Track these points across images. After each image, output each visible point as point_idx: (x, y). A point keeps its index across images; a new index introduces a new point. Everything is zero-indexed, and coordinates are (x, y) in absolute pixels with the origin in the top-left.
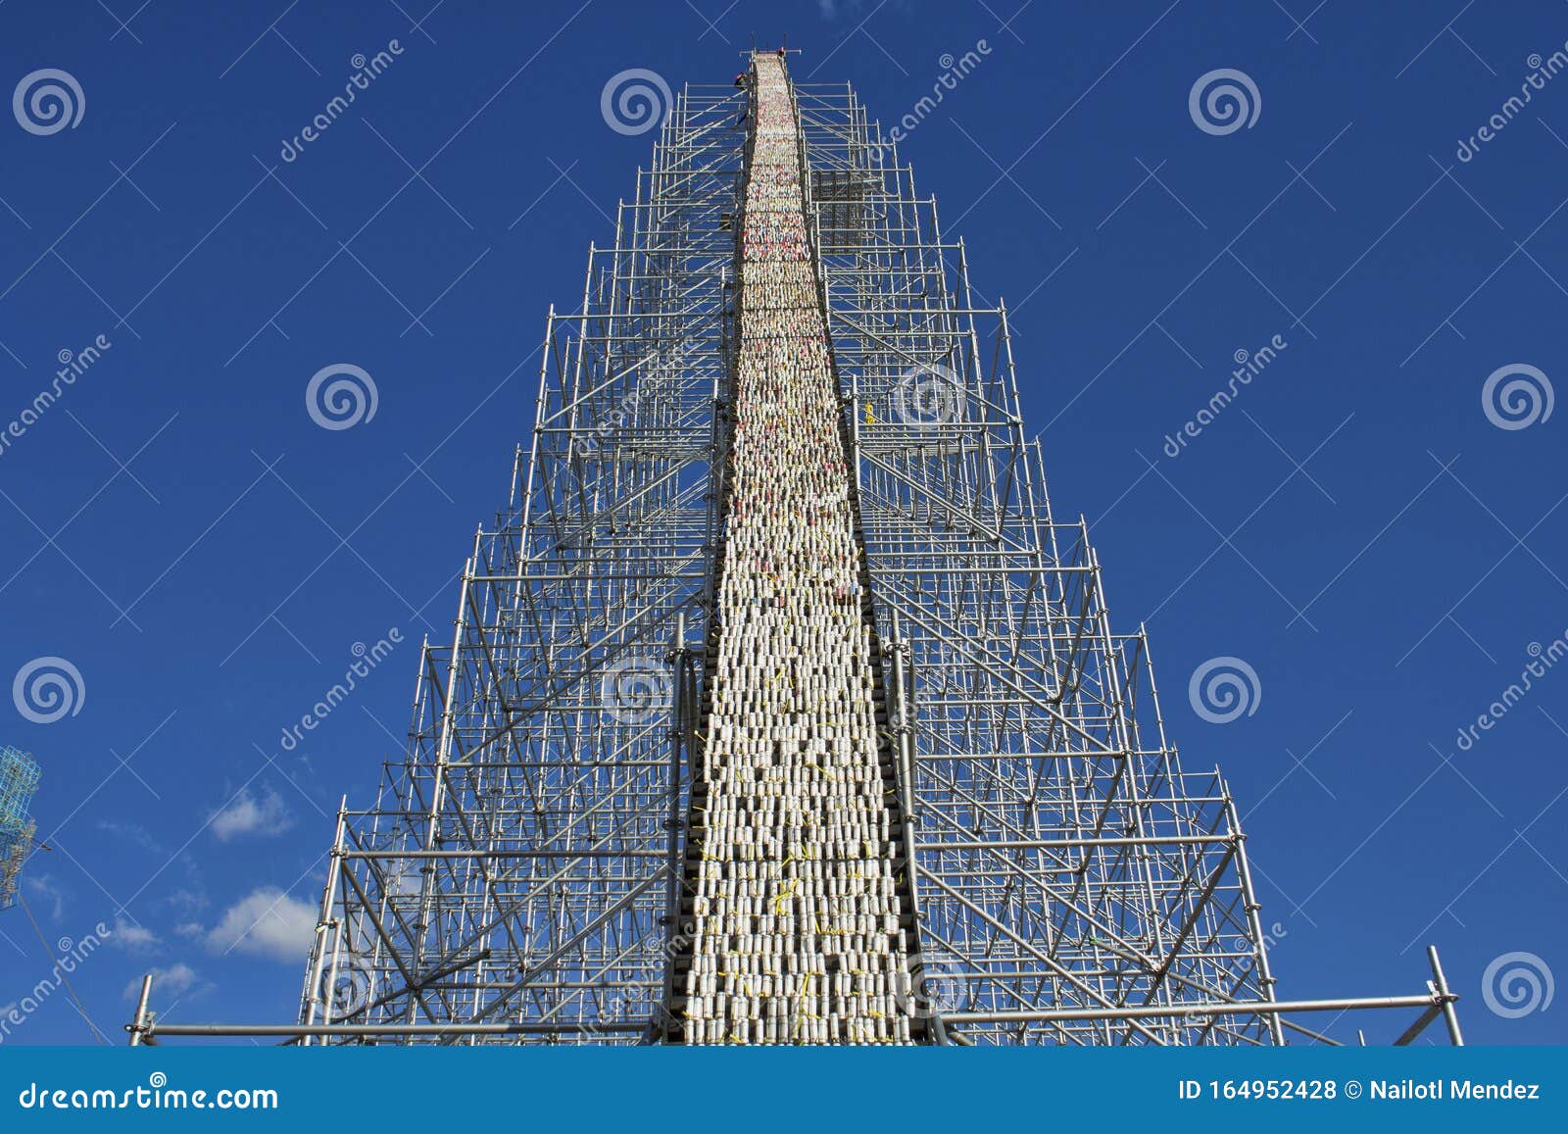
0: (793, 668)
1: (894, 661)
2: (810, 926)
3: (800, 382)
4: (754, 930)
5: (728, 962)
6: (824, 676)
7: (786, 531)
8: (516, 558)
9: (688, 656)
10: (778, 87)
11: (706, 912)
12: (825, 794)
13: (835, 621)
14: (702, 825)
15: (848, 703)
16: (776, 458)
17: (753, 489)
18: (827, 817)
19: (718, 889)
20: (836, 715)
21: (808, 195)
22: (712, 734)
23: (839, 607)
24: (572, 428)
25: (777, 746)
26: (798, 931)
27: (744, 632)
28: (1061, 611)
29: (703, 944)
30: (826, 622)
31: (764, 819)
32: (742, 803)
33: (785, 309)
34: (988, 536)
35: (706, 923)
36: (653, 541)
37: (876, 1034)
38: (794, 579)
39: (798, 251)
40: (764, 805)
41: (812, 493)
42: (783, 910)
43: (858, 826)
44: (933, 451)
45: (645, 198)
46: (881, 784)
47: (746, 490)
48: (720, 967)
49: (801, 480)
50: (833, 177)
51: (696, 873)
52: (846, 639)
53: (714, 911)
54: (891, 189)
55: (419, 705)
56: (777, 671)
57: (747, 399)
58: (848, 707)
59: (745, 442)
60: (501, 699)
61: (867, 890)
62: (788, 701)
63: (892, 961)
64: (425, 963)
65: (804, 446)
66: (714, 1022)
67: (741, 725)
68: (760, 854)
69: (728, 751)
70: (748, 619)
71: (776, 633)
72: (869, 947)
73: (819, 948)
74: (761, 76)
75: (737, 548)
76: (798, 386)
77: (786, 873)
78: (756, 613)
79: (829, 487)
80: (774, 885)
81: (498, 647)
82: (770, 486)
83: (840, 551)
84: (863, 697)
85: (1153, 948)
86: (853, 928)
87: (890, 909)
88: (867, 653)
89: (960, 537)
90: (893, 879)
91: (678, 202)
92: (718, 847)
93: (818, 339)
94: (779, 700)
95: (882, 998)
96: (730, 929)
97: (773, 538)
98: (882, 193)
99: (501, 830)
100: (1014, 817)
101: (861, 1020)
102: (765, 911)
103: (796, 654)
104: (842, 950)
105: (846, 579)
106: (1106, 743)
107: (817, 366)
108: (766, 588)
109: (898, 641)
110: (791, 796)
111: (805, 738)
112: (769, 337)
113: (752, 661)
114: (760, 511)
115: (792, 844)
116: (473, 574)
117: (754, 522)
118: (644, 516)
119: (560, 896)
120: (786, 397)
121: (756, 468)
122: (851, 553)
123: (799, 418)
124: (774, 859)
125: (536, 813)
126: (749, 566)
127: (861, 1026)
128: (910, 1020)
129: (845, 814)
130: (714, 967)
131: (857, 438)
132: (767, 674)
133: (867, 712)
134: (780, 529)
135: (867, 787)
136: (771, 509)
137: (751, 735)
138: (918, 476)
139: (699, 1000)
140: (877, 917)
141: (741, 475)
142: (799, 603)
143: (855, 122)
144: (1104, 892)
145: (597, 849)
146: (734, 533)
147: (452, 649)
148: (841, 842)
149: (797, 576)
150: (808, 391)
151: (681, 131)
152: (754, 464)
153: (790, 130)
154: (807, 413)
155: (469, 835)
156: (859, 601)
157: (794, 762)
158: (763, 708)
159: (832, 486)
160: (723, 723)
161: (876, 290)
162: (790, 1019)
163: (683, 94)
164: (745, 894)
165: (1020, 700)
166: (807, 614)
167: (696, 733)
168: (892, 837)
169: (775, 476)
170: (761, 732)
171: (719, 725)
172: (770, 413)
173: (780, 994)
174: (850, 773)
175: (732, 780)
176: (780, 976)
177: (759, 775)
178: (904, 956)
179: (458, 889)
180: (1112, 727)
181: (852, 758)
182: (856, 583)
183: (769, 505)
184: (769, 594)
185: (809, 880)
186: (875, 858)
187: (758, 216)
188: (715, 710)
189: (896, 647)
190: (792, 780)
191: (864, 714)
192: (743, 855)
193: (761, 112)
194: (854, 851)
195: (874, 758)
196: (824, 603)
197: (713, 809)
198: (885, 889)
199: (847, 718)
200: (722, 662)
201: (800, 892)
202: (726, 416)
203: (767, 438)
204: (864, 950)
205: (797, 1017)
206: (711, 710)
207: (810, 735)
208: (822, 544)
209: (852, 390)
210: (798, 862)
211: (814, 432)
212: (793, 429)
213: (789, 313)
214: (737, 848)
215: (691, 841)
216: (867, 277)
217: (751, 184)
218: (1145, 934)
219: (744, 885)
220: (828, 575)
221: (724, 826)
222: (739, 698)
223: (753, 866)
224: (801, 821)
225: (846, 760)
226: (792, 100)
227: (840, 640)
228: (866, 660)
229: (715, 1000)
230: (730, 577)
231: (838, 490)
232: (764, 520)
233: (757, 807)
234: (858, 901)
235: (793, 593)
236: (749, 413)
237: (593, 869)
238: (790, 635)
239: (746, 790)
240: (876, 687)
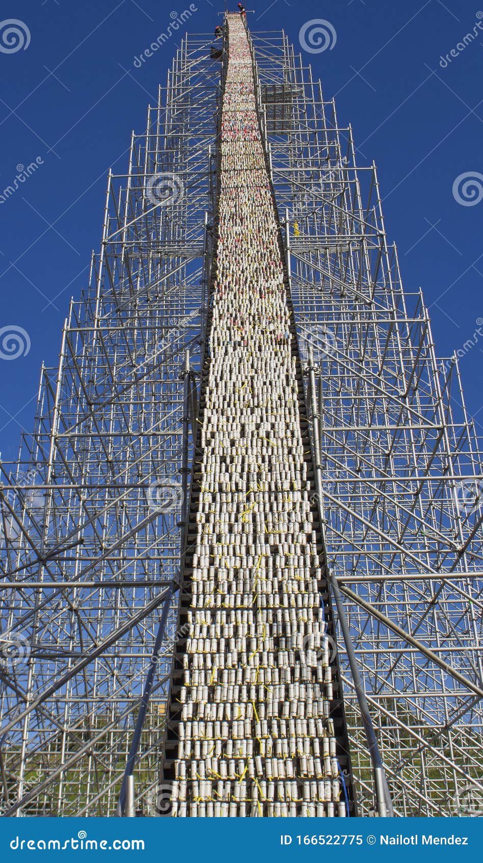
0: (252, 382)
1: (310, 377)
2: (262, 529)
3: (255, 214)
4: (231, 531)
5: (216, 549)
6: (270, 386)
7: (248, 302)
8: (93, 316)
9: (192, 375)
10: (241, 34)
11: (203, 521)
12: (270, 454)
13: (276, 354)
14: (201, 472)
15: (283, 401)
16: (242, 259)
17: (228, 278)
18: (271, 468)
19: (210, 508)
20: (277, 408)
21: (260, 100)
22: (206, 420)
23: (278, 346)
24: (124, 241)
25: (243, 426)
26: (255, 531)
27: (224, 361)
28: (408, 343)
29: (202, 539)
30: (271, 355)
31: (236, 468)
32: (223, 459)
33: (246, 170)
34: (365, 301)
35: (203, 528)
36: (172, 306)
37: (299, 588)
38: (252, 330)
39: (254, 135)
40: (236, 460)
41: (262, 279)
42: (247, 520)
43: (289, 472)
44: (333, 250)
45: (164, 104)
46: (302, 448)
47: (224, 278)
48: (212, 552)
49: (256, 271)
50: (274, 88)
51: (198, 499)
52: (282, 365)
53: (208, 520)
54: (308, 95)
55: (41, 401)
56: (243, 384)
57: (224, 224)
58: (283, 404)
59: (224, 250)
60: (86, 398)
61: (294, 508)
62: (249, 401)
63: (308, 548)
64: (47, 545)
65: (258, 252)
66: (208, 583)
67: (222, 414)
68: (234, 488)
69: (215, 430)
70: (226, 353)
71: (242, 362)
72: (295, 540)
73: (267, 541)
74: (231, 28)
75: (219, 312)
76: (254, 216)
77: (248, 499)
78: (230, 350)
79: (272, 276)
80: (242, 506)
81: (84, 368)
82: (238, 276)
83: (279, 313)
84: (292, 398)
85: (458, 536)
86: (286, 530)
87: (307, 519)
88: (295, 372)
89: (349, 301)
90: (309, 503)
91: (182, 106)
92: (210, 484)
93: (265, 188)
94: (244, 400)
95: (303, 569)
96: (217, 531)
97: (240, 306)
98: (302, 97)
99: (88, 471)
100: (380, 461)
101: (290, 581)
102: (236, 520)
103: (253, 374)
104: (280, 542)
105: (282, 329)
106: (433, 421)
107: (265, 204)
108: (236, 335)
109: (312, 365)
110: (251, 455)
111: (259, 422)
112: (237, 187)
113: (229, 378)
114: (232, 290)
115: (252, 482)
116: (69, 327)
117: (229, 297)
118: (167, 290)
119: (122, 508)
120: (247, 223)
121: (230, 265)
122: (285, 314)
123: (255, 235)
124: (242, 491)
125: (107, 461)
126: (227, 322)
127: (290, 585)
128: (318, 581)
129: (282, 465)
130: (208, 552)
131: (288, 246)
132: (237, 385)
133: (294, 407)
134: (244, 300)
135: (294, 450)
136: (239, 289)
137: (228, 421)
138: (324, 265)
139: (200, 570)
140: (300, 524)
141: (221, 270)
142: (255, 344)
143: (287, 55)
144: (431, 504)
145: (142, 483)
146: (217, 303)
147: (58, 369)
148: (279, 481)
149: (254, 328)
150: (260, 218)
151: (184, 62)
152: (229, 262)
153: (248, 61)
154: (259, 232)
155: (70, 474)
156: (290, 343)
157: (253, 436)
158: (235, 405)
159: (274, 276)
160: (212, 414)
161: (300, 156)
162: (251, 581)
163: (184, 40)
164: (225, 511)
165: (383, 396)
166: (260, 350)
167: (197, 419)
168: (308, 479)
169: (241, 269)
170: (234, 419)
171: (210, 415)
172: (238, 233)
173: (245, 567)
174: (285, 442)
175: (218, 446)
176: (245, 557)
177: (233, 443)
178: (315, 546)
179: (65, 504)
180: (437, 410)
181: (286, 433)
182: (288, 332)
183: (237, 287)
184: (238, 339)
185: (261, 503)
186: (299, 490)
187: (230, 114)
188: (208, 406)
189: (311, 369)
190: (251, 446)
191: (293, 408)
192: (224, 489)
193: (231, 50)
194: (287, 486)
195: (298, 433)
196: (270, 344)
197: (207, 463)
198: (304, 507)
199: (283, 411)
200: (211, 378)
201: (256, 509)
202: (212, 233)
203: (236, 247)
204: (293, 542)
205: (254, 580)
206: (205, 406)
207: (262, 420)
208: (268, 309)
209: (285, 218)
210: (255, 493)
211: (263, 243)
212: (251, 242)
213: (248, 172)
214: (220, 485)
215: (194, 481)
216: (294, 149)
217: (226, 95)
218: (454, 528)
219: (225, 506)
220: (272, 327)
221: (213, 473)
222: (221, 399)
223: (230, 495)
224: (257, 470)
225: (282, 435)
226: (249, 42)
227: (279, 365)
228: (294, 377)
229: (209, 570)
230: (215, 329)
231: (277, 277)
232: (235, 295)
233: (232, 462)
234: (289, 514)
235: (252, 338)
236: (226, 233)
237: (141, 492)
238: (251, 362)
239: (225, 452)
240: (299, 392)
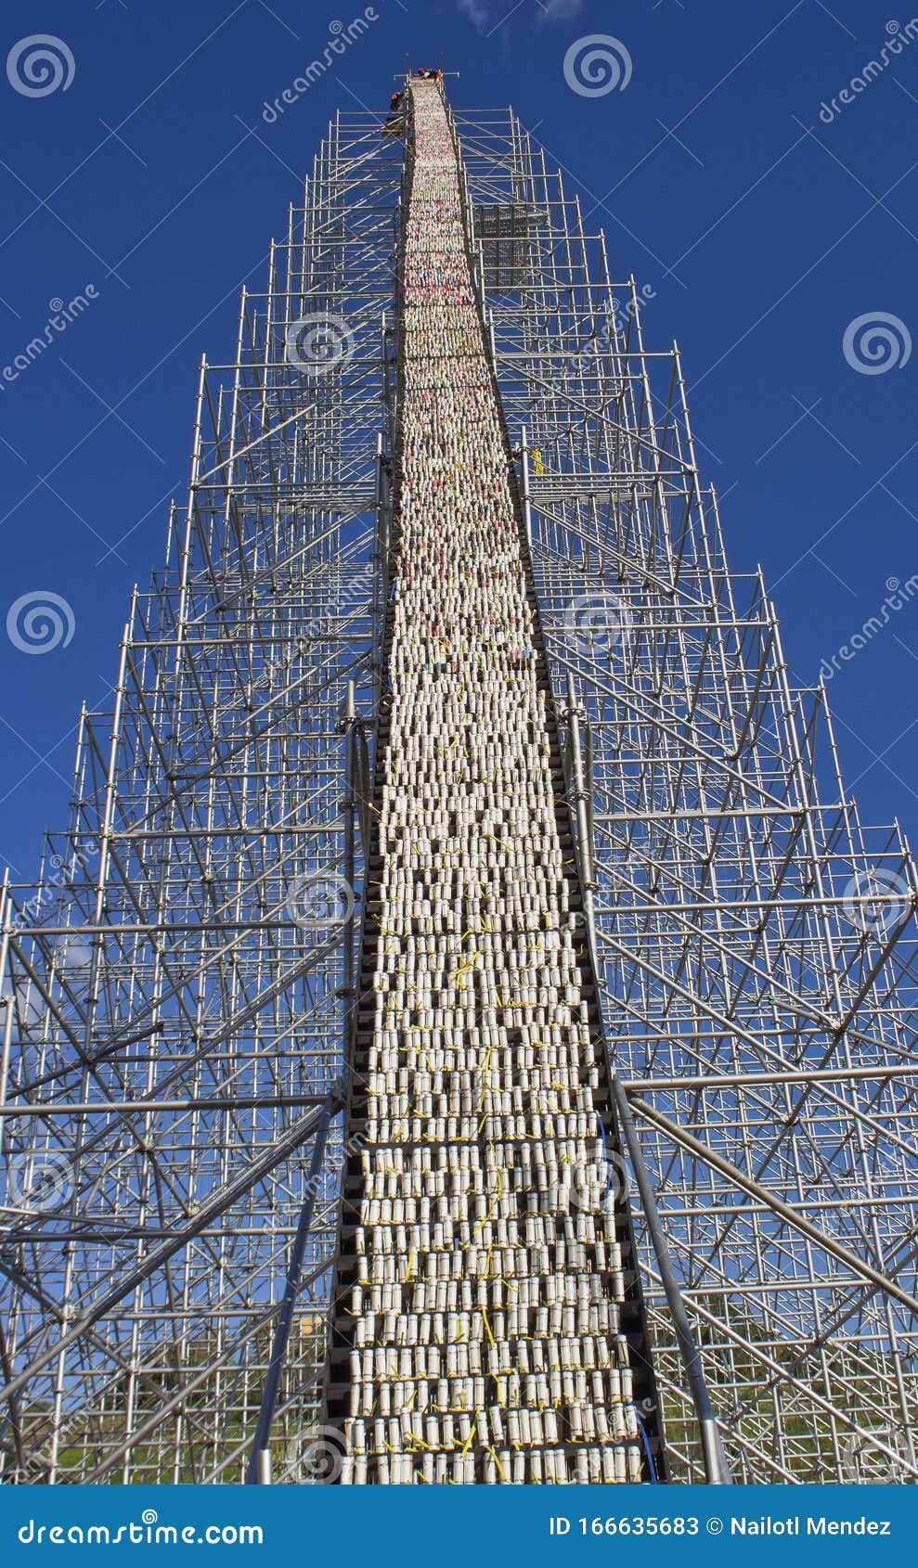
0: (468, 736)
1: (570, 725)
2: (491, 1001)
3: (467, 435)
4: (435, 1004)
5: (409, 1038)
6: (500, 744)
7: (457, 594)
8: (175, 620)
9: (359, 725)
10: (435, 114)
11: (386, 987)
12: (503, 865)
13: (510, 687)
14: (379, 899)
15: (524, 770)
16: (445, 516)
17: (421, 550)
18: (505, 889)
19: (397, 965)
20: (513, 784)
21: (471, 232)
22: (386, 806)
23: (513, 671)
24: (229, 484)
25: (453, 816)
26: (479, 1004)
27: (416, 699)
28: (738, 662)
29: (384, 1020)
30: (501, 688)
31: (442, 892)
32: (419, 876)
33: (450, 357)
34: (662, 590)
35: (386, 999)
36: (316, 600)
37: (560, 1105)
38: (467, 643)
39: (462, 294)
40: (442, 877)
41: (482, 552)
42: (464, 983)
43: (538, 897)
44: (604, 498)
45: (298, 237)
46: (560, 854)
47: (414, 550)
48: (402, 1042)
49: (471, 539)
50: (496, 211)
51: (374, 948)
52: (521, 705)
53: (393, 986)
54: (557, 222)
55: (79, 774)
56: (452, 740)
57: (413, 455)
58: (524, 775)
59: (412, 500)
60: (164, 766)
61: (548, 962)
62: (463, 771)
63: (575, 1033)
64: (95, 1035)
65: (473, 504)
66: (397, 1098)
67: (416, 795)
68: (439, 928)
69: (403, 823)
70: (420, 686)
71: (449, 701)
72: (551, 1019)
73: (500, 1021)
74: (419, 103)
75: (406, 612)
76: (465, 439)
77: (465, 946)
78: (428, 679)
79: (499, 547)
80: (454, 959)
81: (158, 712)
82: (439, 546)
83: (513, 613)
84: (539, 764)
85: (832, 1003)
86: (534, 1001)
87: (572, 981)
88: (543, 719)
89: (633, 590)
90: (574, 951)
91: (331, 241)
92: (396, 921)
93: (485, 389)
94: (454, 770)
95: (565, 1070)
96: (411, 1004)
97: (443, 601)
98: (547, 228)
99: (168, 898)
100: (691, 873)
101: (544, 1092)
102: (445, 985)
103: (470, 722)
104: (524, 1022)
105: (520, 643)
106: (784, 800)
107: (485, 418)
108: (438, 653)
109: (574, 706)
110: (469, 868)
111: (481, 808)
112: (433, 387)
113: (426, 730)
114: (429, 573)
115: (471, 916)
116: (131, 639)
117: (424, 585)
118: (307, 571)
119: (231, 964)
120: (453, 452)
121: (424, 528)
122: (524, 616)
123: (467, 473)
124: (453, 932)
125: (204, 881)
126: (420, 631)
127: (544, 1098)
128: (593, 1091)
129: (524, 885)
130: (395, 1043)
131: (527, 492)
132: (441, 742)
133: (544, 780)
134: (451, 591)
135: (546, 857)
136: (441, 570)
137: (426, 806)
138: (589, 527)
139: (382, 1076)
140: (558, 989)
141: (408, 536)
142: (471, 669)
143: (517, 151)
144: (782, 948)
145: (268, 920)
146: (403, 596)
147: (114, 715)
148: (520, 913)
149: (469, 640)
150: (476, 444)
151: (333, 162)
152: (422, 523)
153: (450, 162)
154: (475, 468)
155: (136, 904)
156: (533, 666)
157: (471, 833)
158: (438, 778)
159: (503, 546)
160: (398, 795)
161: (542, 332)
162: (474, 1094)
163: (334, 123)
164: (424, 969)
165: (697, 757)
166: (481, 679)
167: (370, 805)
169: (444, 535)
170: (437, 803)
171: (393, 796)
172: (437, 469)
173: (463, 1068)
174: (529, 843)
175: (408, 853)
177: (435, 847)
178: (586, 1027)
179: (127, 959)
180: (791, 782)
181: (530, 827)
182: (530, 646)
183: (438, 566)
184: (441, 659)
185: (489, 953)
186: (555, 929)
187: (418, 256)
188: (389, 781)
189: (572, 713)
190: (469, 851)
191: (541, 782)
192: (422, 929)
193: (418, 142)
194: (533, 922)
195: (552, 827)
196: (498, 668)
197: (390, 883)
198: (566, 960)
199: (524, 787)
200: (395, 731)
201: (480, 965)
202: (390, 470)
203: (434, 495)
204: (546, 1022)
205: (480, 1090)
206: (384, 781)
207: (486, 805)
208: (494, 607)
209: (521, 443)
210: (478, 935)
211: (483, 488)
212: (461, 486)
213: (454, 361)
214: (415, 922)
215: (368, 915)
216: (533, 318)
217: (411, 222)
218: (823, 988)
219: (424, 959)
220: (501, 638)
221: (401, 901)
222: (413, 767)
223: (433, 940)
224: (480, 893)
225: (523, 831)
226: (451, 128)
227: (515, 706)
228: (542, 727)
229: (398, 1076)
230: (400, 642)
231: (509, 549)
232: (434, 581)
233: (434, 880)
234: (539, 972)
235: (466, 658)
236: (415, 470)
237: (264, 936)
238: (464, 701)
239: (422, 863)
240: (553, 754)
